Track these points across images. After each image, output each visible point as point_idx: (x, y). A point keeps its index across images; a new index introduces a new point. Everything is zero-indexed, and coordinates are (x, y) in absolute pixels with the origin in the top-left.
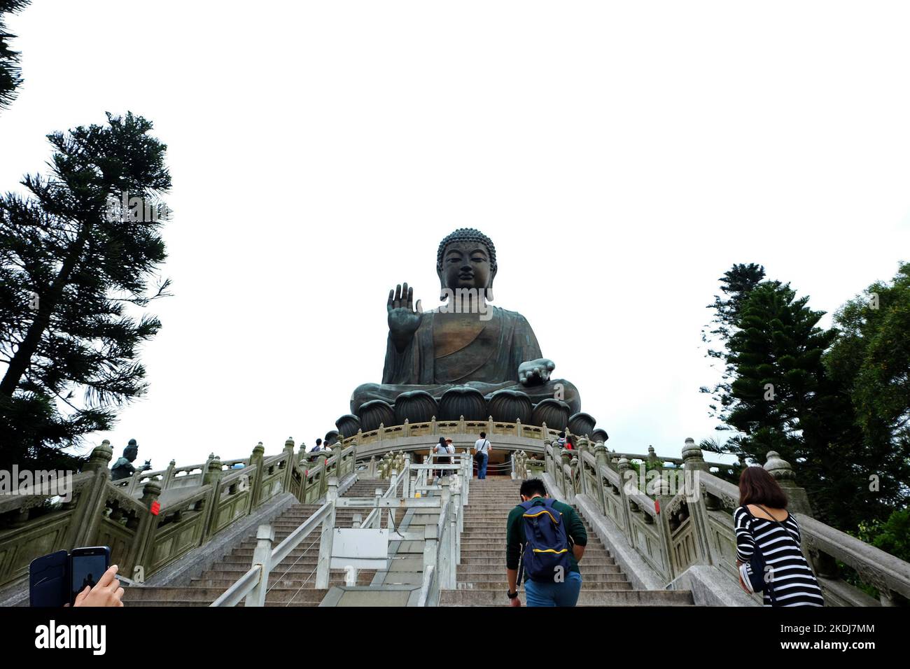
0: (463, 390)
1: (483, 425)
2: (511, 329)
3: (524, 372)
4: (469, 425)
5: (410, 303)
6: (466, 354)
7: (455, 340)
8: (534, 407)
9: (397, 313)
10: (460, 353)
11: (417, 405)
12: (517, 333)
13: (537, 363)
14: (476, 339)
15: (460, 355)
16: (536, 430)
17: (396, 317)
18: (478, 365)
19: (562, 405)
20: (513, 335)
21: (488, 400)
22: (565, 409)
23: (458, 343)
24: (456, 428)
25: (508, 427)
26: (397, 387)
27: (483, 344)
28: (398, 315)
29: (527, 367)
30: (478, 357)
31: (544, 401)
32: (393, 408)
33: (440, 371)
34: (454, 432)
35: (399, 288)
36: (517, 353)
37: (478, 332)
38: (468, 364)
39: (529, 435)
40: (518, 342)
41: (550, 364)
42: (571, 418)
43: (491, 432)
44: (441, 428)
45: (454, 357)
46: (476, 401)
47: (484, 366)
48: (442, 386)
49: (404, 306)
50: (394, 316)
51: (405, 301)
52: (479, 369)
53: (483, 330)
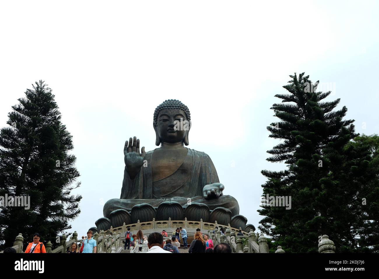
0: (170, 203)
1: (182, 223)
2: (199, 163)
3: (206, 191)
4: (174, 223)
5: (138, 149)
6: (172, 179)
7: (165, 170)
8: (211, 212)
9: (130, 155)
10: (168, 179)
11: (145, 212)
12: (203, 165)
13: (214, 186)
14: (178, 170)
15: (168, 180)
16: (211, 225)
17: (130, 158)
18: (180, 186)
19: (227, 211)
20: (201, 167)
21: (184, 209)
22: (229, 213)
23: (167, 172)
24: (166, 224)
25: (196, 223)
26: (132, 201)
27: (182, 173)
28: (131, 157)
29: (208, 188)
30: (180, 181)
31: (216, 208)
32: (130, 213)
33: (156, 189)
34: (166, 227)
35: (131, 139)
36: (204, 178)
37: (179, 165)
38: (174, 185)
39: (207, 228)
40: (204, 171)
41: (221, 187)
42: (232, 218)
43: (186, 226)
44: (158, 225)
45: (164, 181)
46: (178, 209)
47: (183, 186)
48: (158, 200)
49: (134, 151)
50: (128, 157)
51: (135, 148)
52: (180, 188)
53: (182, 164)
